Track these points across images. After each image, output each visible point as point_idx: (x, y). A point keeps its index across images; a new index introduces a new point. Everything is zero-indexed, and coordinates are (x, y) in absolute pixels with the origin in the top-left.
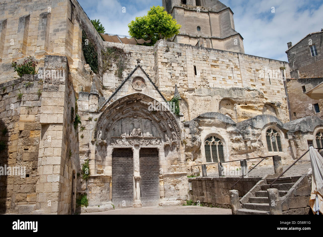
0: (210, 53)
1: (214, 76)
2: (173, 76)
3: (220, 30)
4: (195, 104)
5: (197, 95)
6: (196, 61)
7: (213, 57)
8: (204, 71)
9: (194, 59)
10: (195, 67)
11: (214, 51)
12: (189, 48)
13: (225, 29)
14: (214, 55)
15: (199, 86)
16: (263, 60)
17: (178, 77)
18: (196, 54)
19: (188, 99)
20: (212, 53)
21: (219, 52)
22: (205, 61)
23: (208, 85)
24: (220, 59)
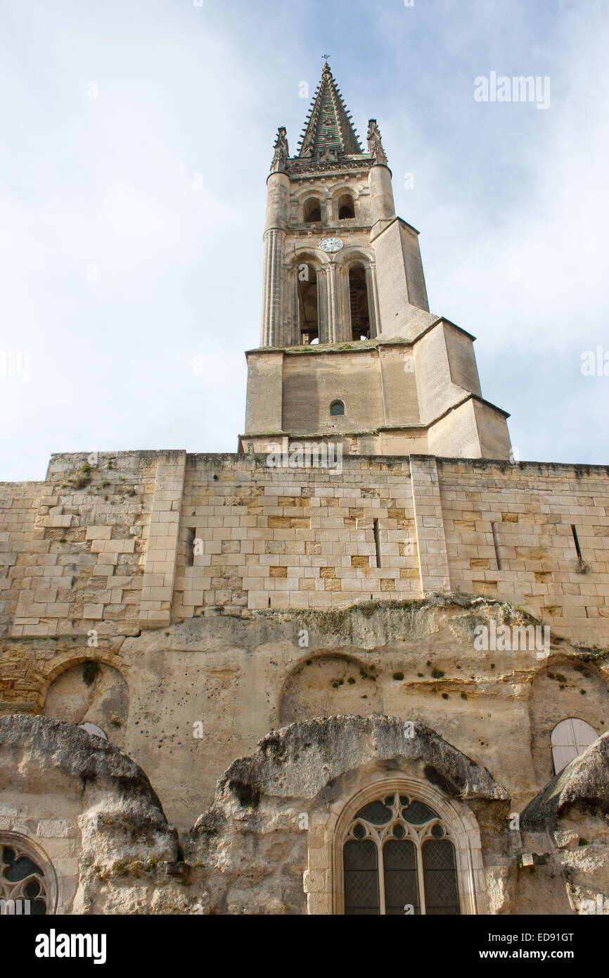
1: (276, 560)
2: (84, 575)
4: (160, 690)
5: (179, 647)
6: (203, 510)
8: (234, 547)
9: (194, 503)
10: (191, 533)
12: (171, 463)
14: (290, 479)
15: (197, 607)
16: (545, 473)
17: (105, 578)
18: (205, 484)
19: (131, 671)
22: (244, 504)
23: (242, 601)
24: (322, 492)
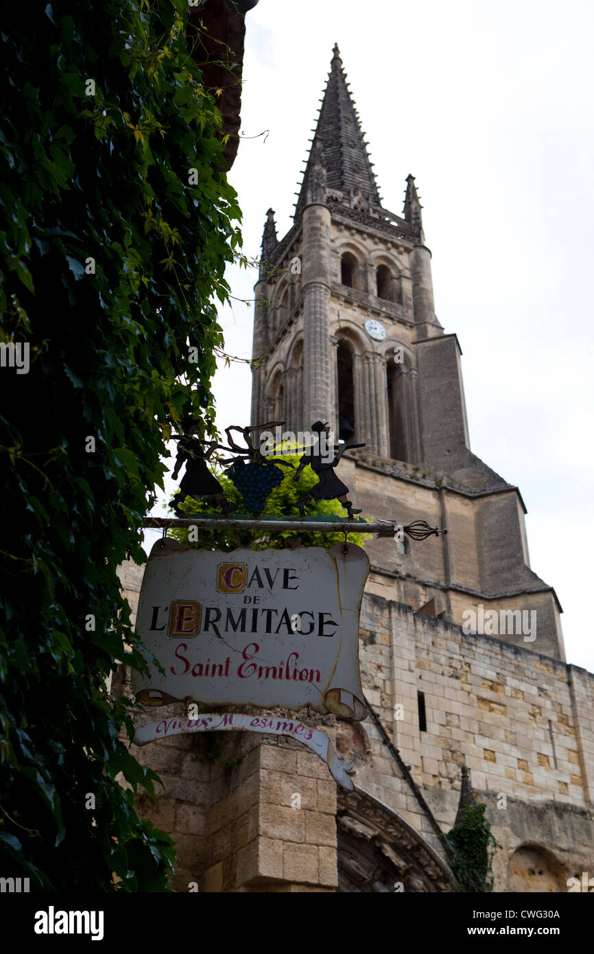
0: (474, 648)
1: (487, 743)
3: (481, 563)
6: (427, 675)
7: (485, 666)
8: (455, 721)
9: (419, 665)
10: (421, 698)
11: (487, 646)
12: (403, 618)
13: (499, 564)
14: (488, 661)
15: (434, 776)
18: (426, 647)
20: (481, 651)
21: (505, 652)
22: (457, 678)
24: (511, 682)
